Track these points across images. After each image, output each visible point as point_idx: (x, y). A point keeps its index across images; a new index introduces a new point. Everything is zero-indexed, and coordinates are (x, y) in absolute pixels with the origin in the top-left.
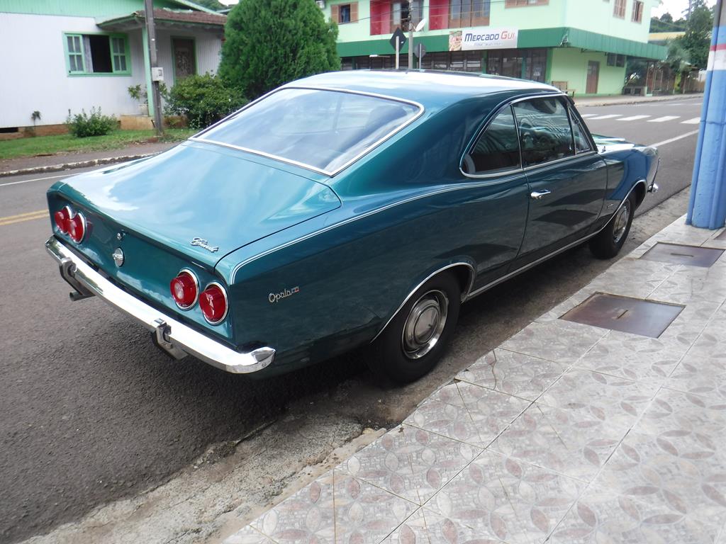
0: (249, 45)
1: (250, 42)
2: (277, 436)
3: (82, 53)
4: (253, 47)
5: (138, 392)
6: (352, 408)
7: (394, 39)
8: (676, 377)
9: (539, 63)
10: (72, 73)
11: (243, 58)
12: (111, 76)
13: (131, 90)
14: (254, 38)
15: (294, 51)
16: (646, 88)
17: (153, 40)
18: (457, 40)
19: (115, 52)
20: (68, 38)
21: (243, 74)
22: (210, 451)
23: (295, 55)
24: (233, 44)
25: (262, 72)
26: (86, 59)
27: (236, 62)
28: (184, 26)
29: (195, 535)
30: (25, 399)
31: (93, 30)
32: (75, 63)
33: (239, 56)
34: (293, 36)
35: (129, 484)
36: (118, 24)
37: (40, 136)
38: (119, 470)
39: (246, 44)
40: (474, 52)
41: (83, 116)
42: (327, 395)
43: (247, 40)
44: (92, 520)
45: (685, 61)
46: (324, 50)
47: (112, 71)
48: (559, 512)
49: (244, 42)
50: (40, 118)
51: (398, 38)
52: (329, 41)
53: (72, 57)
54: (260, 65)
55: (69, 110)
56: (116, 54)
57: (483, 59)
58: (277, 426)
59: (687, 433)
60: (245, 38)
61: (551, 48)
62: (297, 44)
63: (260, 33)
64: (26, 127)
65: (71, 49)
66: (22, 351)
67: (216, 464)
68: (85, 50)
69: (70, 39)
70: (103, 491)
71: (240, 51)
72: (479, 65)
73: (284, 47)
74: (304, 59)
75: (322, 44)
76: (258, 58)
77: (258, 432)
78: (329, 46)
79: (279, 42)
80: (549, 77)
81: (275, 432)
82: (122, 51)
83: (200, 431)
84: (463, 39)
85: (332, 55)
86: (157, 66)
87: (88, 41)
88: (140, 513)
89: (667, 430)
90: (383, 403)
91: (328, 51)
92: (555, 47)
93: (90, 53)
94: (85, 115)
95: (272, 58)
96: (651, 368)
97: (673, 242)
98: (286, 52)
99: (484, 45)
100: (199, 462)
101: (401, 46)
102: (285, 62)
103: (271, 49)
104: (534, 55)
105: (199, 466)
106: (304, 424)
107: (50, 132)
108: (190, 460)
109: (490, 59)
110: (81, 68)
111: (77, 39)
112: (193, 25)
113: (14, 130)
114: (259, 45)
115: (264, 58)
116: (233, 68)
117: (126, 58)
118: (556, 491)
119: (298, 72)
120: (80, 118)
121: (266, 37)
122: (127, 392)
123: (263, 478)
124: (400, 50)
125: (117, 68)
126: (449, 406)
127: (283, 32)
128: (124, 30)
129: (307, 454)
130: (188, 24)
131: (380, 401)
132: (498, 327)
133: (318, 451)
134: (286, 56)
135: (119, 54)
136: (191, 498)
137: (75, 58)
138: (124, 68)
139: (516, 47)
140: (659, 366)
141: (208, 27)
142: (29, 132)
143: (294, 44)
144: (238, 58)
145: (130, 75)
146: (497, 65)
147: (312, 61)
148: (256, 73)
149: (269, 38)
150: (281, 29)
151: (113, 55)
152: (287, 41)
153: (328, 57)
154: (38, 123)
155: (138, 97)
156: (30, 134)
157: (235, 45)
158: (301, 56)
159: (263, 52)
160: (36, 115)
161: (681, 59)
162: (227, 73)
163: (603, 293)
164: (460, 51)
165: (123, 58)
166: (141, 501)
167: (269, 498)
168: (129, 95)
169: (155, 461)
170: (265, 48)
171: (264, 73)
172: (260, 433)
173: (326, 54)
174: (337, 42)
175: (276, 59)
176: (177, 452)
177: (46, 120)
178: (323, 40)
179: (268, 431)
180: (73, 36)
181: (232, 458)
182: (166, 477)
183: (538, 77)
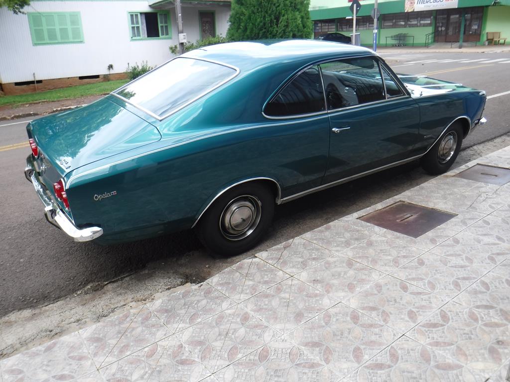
0: (247, 15)
1: (248, 14)
2: (131, 282)
3: (140, 25)
4: (250, 18)
5: (67, 249)
6: (187, 269)
7: (352, 6)
8: (505, 265)
9: (477, 18)
10: (133, 38)
11: (242, 24)
12: (159, 39)
13: (171, 48)
14: (250, 10)
15: (277, 19)
17: (180, 15)
18: (411, 3)
19: (161, 23)
20: (131, 15)
21: (243, 36)
22: (89, 287)
23: (278, 21)
24: (236, 15)
25: (255, 34)
26: (143, 29)
27: (238, 28)
28: (205, 4)
29: (49, 333)
30: (7, 248)
31: (147, 9)
32: (135, 31)
33: (240, 23)
34: (276, 7)
35: (35, 301)
36: (161, 5)
37: (112, 80)
38: (34, 293)
39: (245, 14)
40: (425, 12)
41: (136, 67)
42: (175, 259)
43: (246, 13)
44: (8, 318)
46: (299, 17)
47: (159, 36)
48: (374, 351)
49: (243, 13)
50: (113, 69)
51: (355, 5)
52: (303, 9)
53: (133, 28)
54: (254, 29)
55: (128, 64)
56: (162, 25)
57: (432, 17)
58: (135, 276)
59: (492, 307)
60: (244, 11)
61: (487, 6)
62: (279, 13)
63: (254, 7)
64: (105, 75)
65: (133, 23)
66: (20, 220)
67: (88, 295)
68: (142, 22)
69: (132, 16)
70: (20, 303)
71: (240, 19)
72: (429, 22)
73: (270, 16)
74: (283, 23)
75: (297, 13)
76: (253, 24)
77: (121, 278)
78: (302, 14)
79: (266, 12)
80: (484, 29)
81: (131, 279)
82: (166, 22)
83: (88, 274)
84: (416, 3)
85: (305, 20)
86: (183, 33)
87: (144, 17)
88: (33, 317)
89: (479, 303)
90: (209, 267)
91: (302, 17)
92: (490, 6)
93: (145, 25)
94: (138, 67)
95: (262, 24)
96: (487, 257)
97: (489, 164)
98: (271, 19)
99: (432, 6)
100: (79, 293)
101: (357, 11)
102: (271, 26)
103: (261, 17)
104: (473, 13)
105: (78, 295)
106: (152, 276)
107: (119, 78)
108: (74, 291)
109: (438, 17)
110: (139, 35)
111: (137, 15)
112: (211, 3)
113: (97, 77)
114: (253, 15)
115: (256, 24)
116: (237, 31)
117: (168, 27)
118: (378, 336)
119: (280, 33)
120: (135, 69)
121: (258, 9)
122: (62, 248)
123: (107, 306)
124: (356, 14)
125: (163, 34)
126: (238, 273)
127: (269, 5)
128: (167, 8)
129: (139, 295)
130: (207, 2)
131: (207, 266)
132: (318, 221)
133: (147, 293)
134: (271, 22)
135: (164, 25)
136: (62, 312)
137: (135, 28)
138: (167, 34)
139: (457, 7)
140: (494, 256)
141: (222, 4)
142: (106, 78)
143: (277, 13)
144: (240, 25)
145: (171, 38)
146: (443, 21)
147: (290, 25)
148: (251, 35)
149: (260, 10)
150: (268, 4)
151: (160, 25)
152: (273, 11)
153: (302, 21)
154: (112, 72)
155: (175, 53)
156: (107, 79)
157: (238, 16)
158: (281, 22)
159: (256, 20)
160: (111, 67)
162: (233, 35)
163: (404, 202)
164: (413, 12)
165: (166, 27)
166: (37, 311)
167: (100, 317)
168: (170, 52)
169: (55, 290)
170: (258, 17)
171: (257, 35)
172: (122, 279)
173: (301, 19)
174: (309, 10)
175: (264, 24)
176: (69, 286)
177: (116, 70)
178: (298, 10)
179: (127, 279)
180: (134, 14)
181: (99, 292)
182: (57, 299)
183: (476, 29)
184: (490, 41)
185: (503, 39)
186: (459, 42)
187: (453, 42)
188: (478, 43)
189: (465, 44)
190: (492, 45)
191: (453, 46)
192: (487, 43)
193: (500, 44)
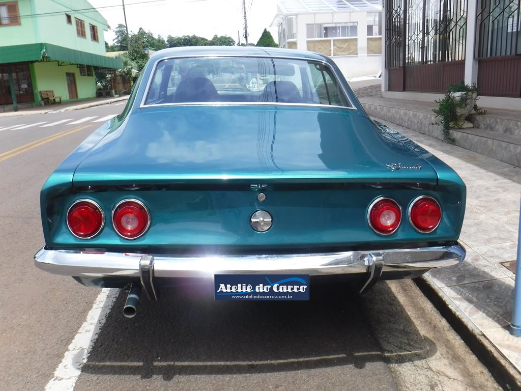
16: (113, 91)
45: (135, 69)
61: (32, 62)
80: (36, 88)
92: (36, 61)
161: (131, 68)
183: (26, 89)
184: (45, 100)
185: (58, 97)
186: (12, 104)
187: (5, 104)
188: (34, 104)
189: (19, 106)
190: (50, 105)
191: (5, 109)
192: (43, 103)
193: (57, 103)
